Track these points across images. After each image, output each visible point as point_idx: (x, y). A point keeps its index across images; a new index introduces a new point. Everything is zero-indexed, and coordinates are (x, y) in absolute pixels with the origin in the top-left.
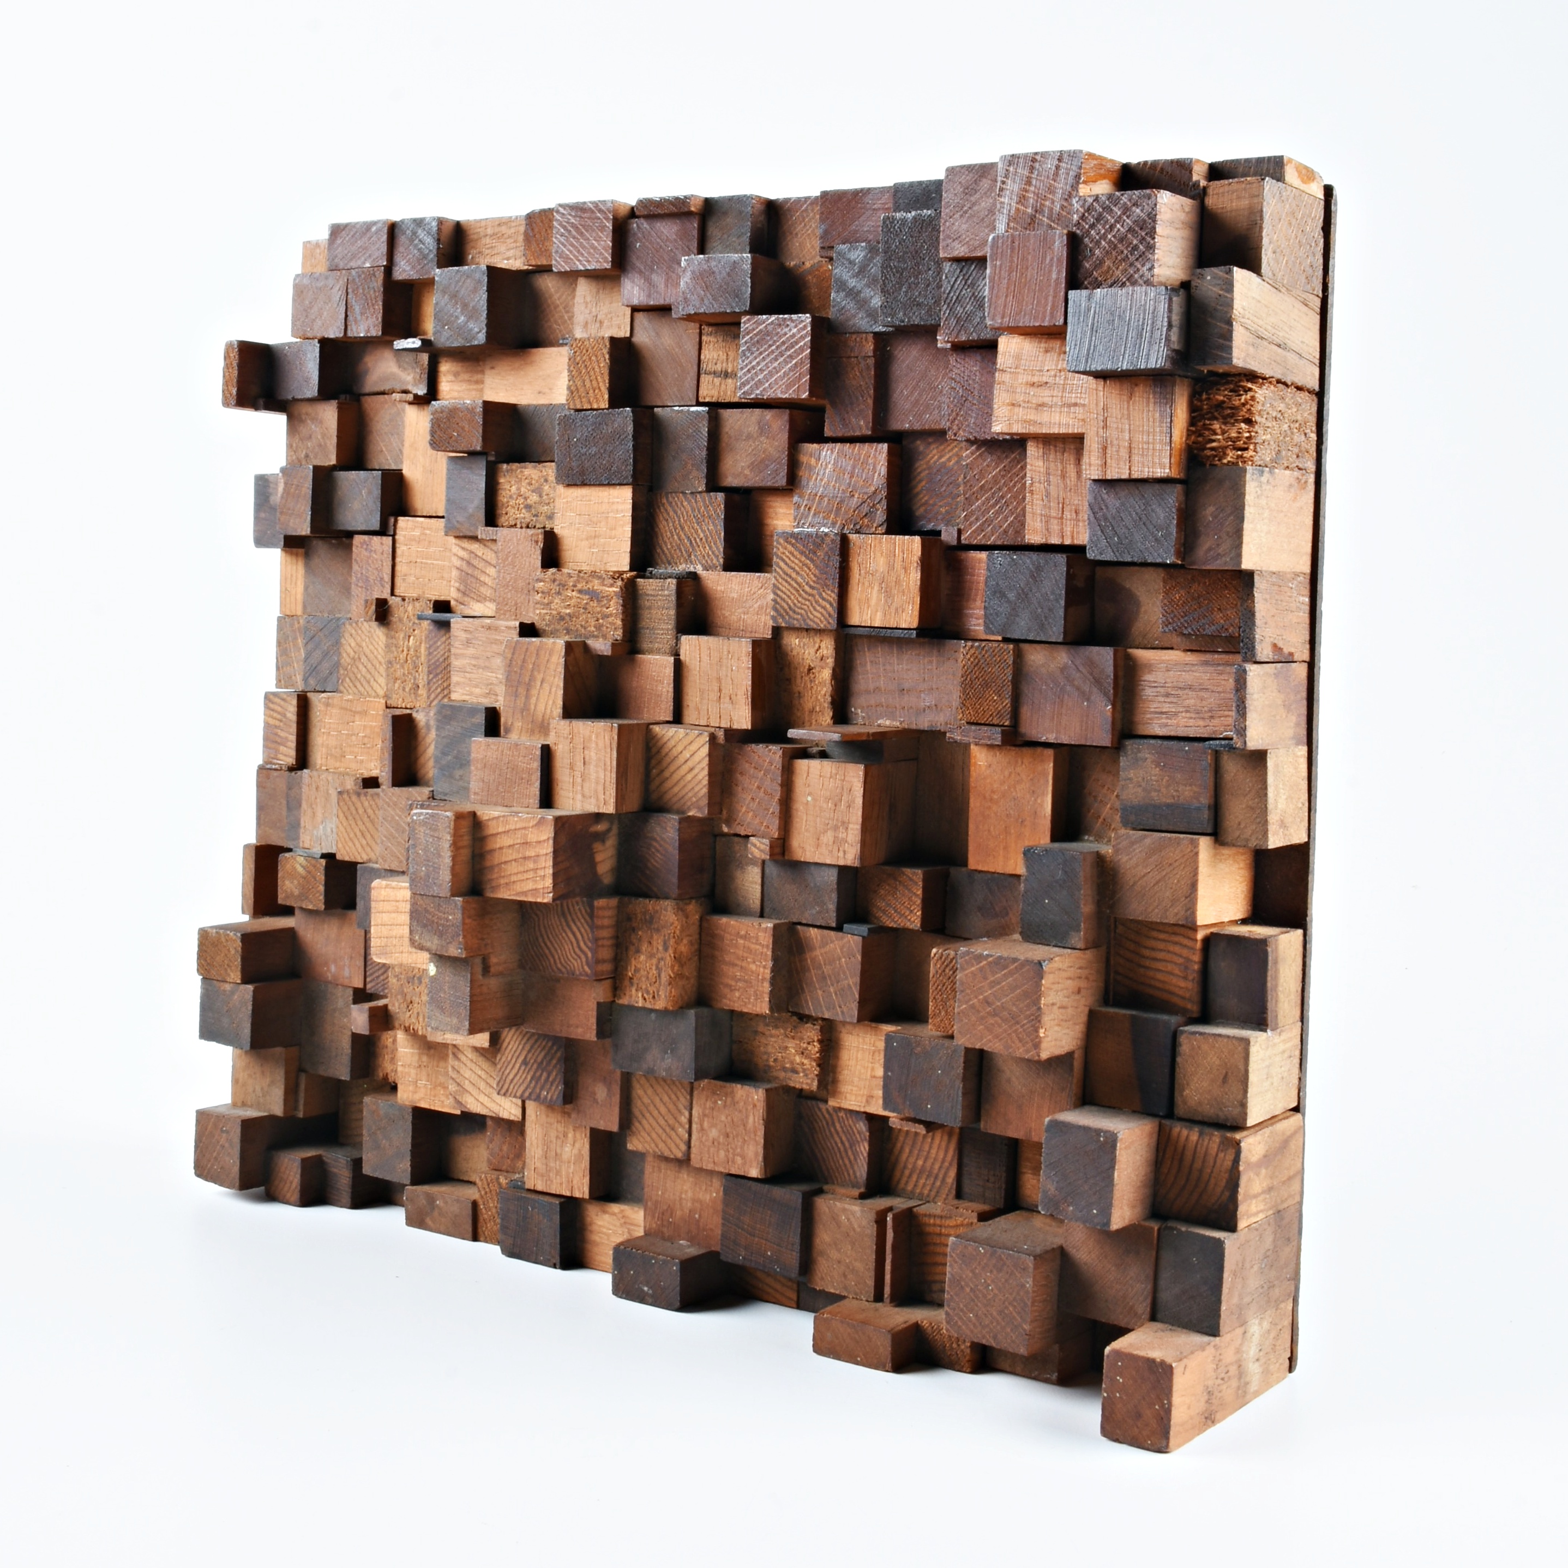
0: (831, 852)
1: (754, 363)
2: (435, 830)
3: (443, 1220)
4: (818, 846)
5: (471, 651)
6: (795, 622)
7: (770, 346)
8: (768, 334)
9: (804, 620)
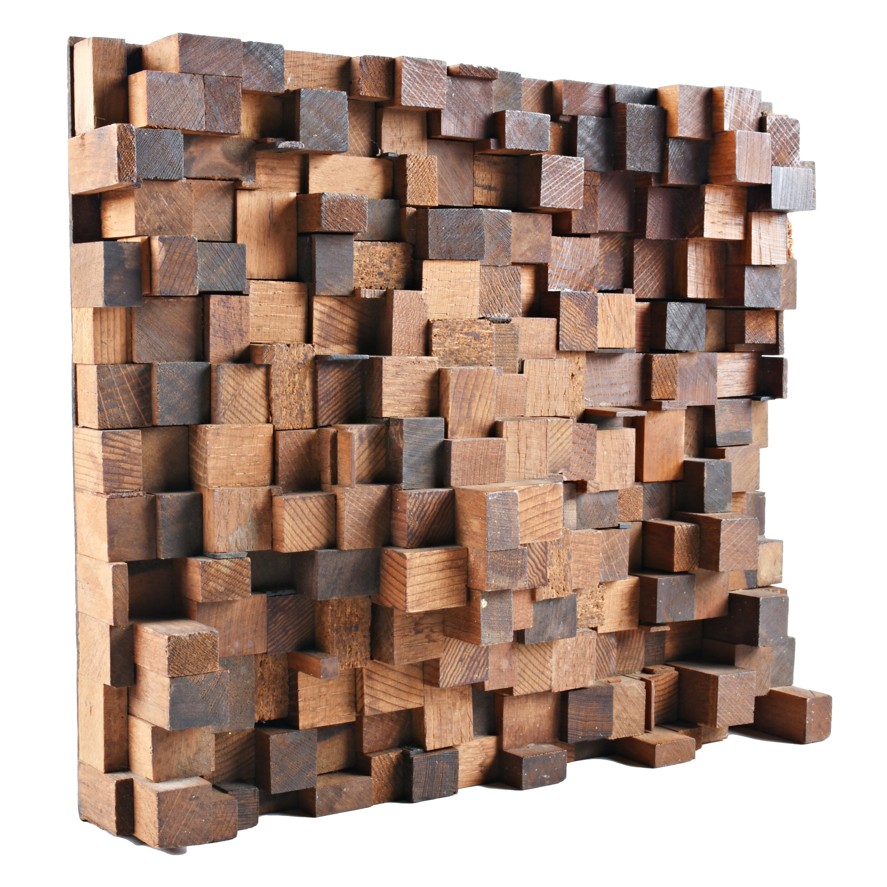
0: (618, 482)
1: (551, 185)
2: (506, 504)
3: (349, 801)
4: (610, 481)
5: (400, 380)
6: (574, 347)
7: (561, 175)
8: (560, 167)
9: (579, 346)
